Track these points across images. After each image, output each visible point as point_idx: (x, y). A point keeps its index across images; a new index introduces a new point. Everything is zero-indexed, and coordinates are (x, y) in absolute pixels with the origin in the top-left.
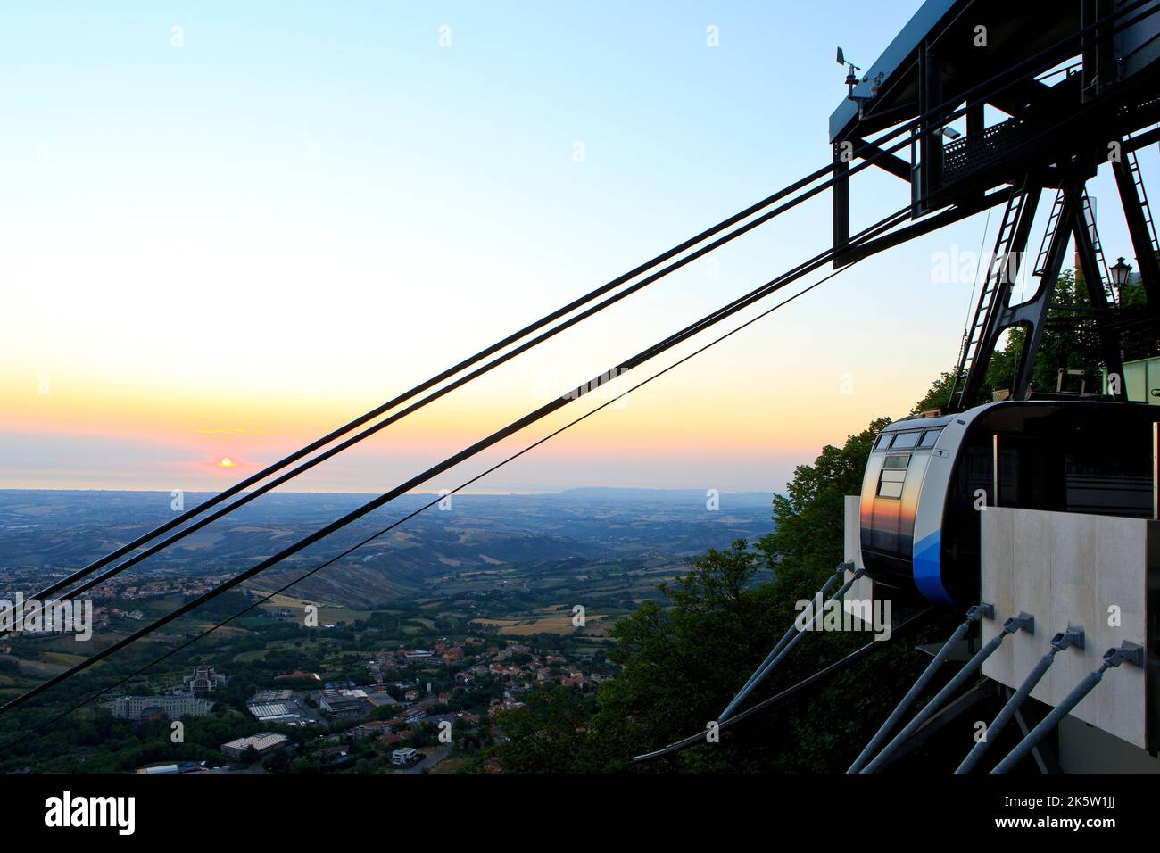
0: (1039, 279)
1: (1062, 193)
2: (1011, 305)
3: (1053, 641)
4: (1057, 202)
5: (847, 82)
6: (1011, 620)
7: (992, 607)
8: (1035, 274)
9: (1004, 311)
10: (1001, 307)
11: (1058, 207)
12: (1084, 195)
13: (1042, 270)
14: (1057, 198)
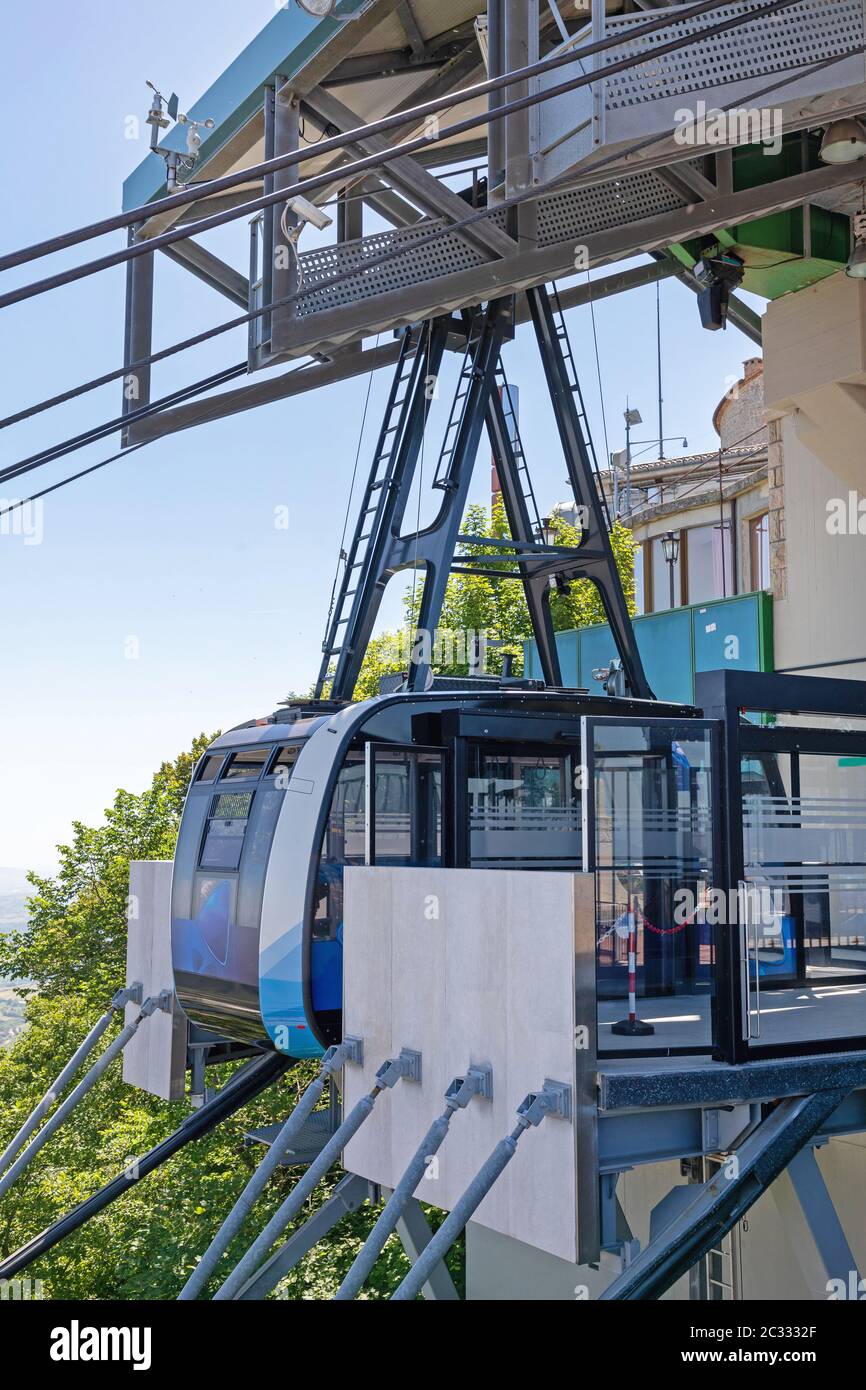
0: (442, 493)
1: (469, 362)
2: (403, 534)
3: (448, 1094)
4: (463, 375)
5: (150, 120)
6: (388, 1064)
7: (360, 1044)
8: (436, 485)
9: (394, 543)
10: (390, 537)
11: (466, 381)
12: (499, 367)
13: (445, 480)
14: (464, 369)
